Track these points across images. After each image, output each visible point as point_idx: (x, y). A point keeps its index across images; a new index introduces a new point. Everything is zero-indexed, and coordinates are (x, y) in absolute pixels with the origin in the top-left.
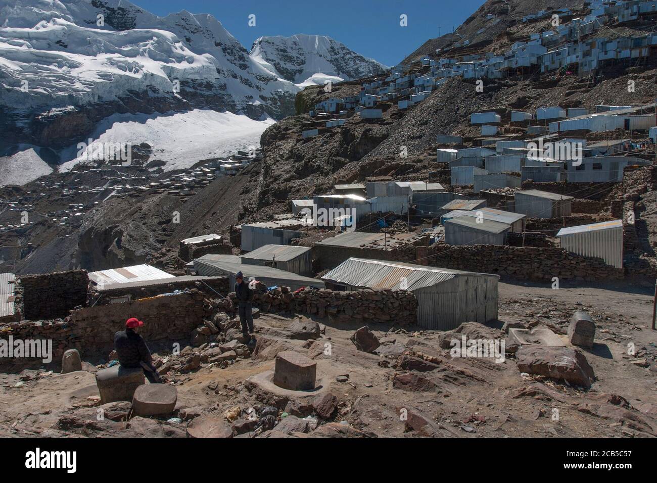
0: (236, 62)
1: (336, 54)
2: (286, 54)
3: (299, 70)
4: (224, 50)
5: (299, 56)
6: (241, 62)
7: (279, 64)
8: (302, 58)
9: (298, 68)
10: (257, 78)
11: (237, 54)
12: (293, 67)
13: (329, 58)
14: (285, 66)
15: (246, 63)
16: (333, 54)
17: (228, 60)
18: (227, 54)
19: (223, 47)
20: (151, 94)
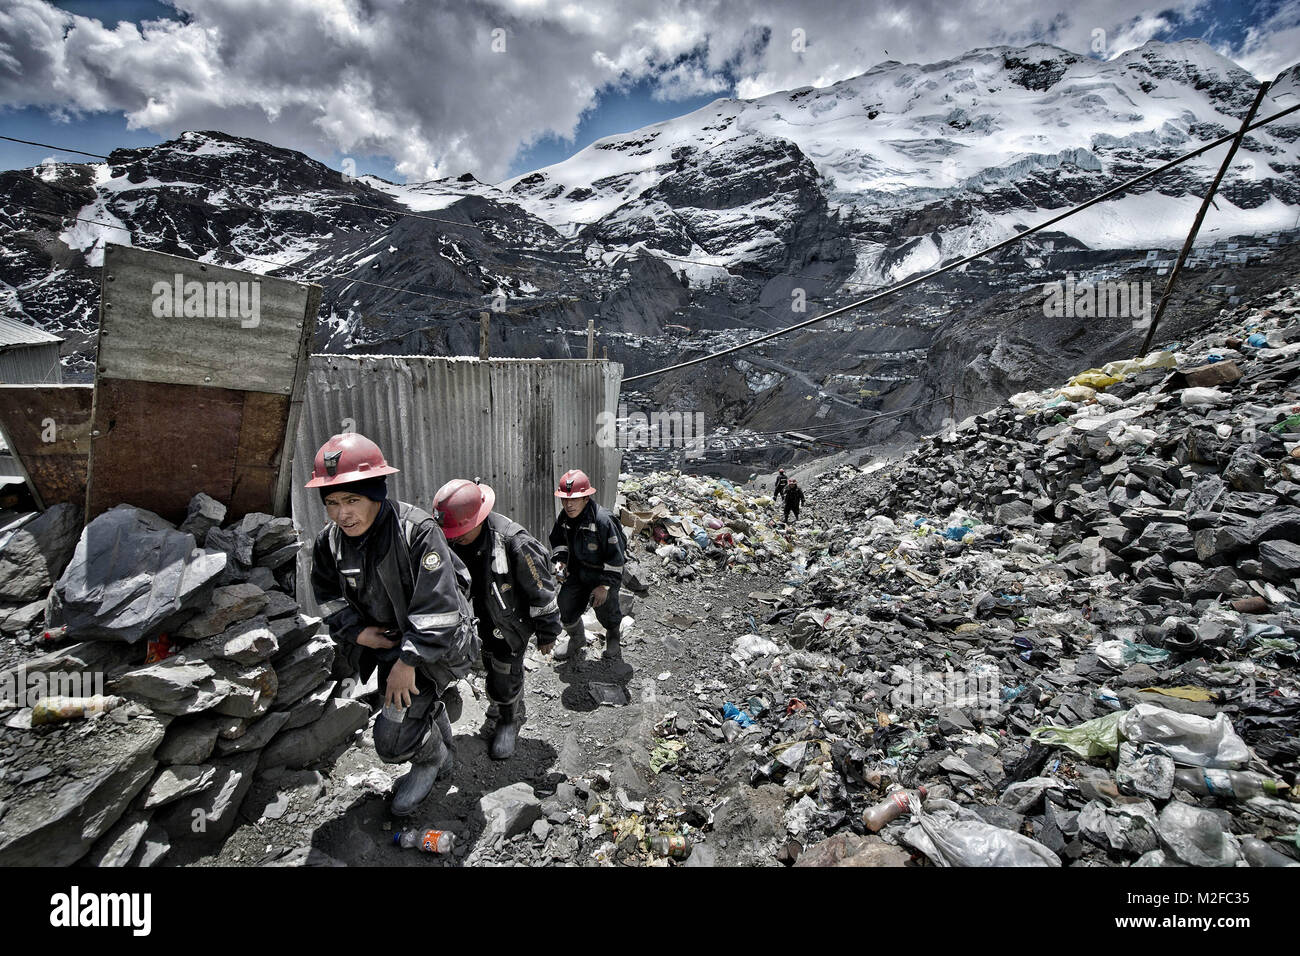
0: (1233, 110)
11: (1239, 96)
17: (1217, 109)
18: (1217, 99)
19: (1213, 88)
20: (1065, 175)
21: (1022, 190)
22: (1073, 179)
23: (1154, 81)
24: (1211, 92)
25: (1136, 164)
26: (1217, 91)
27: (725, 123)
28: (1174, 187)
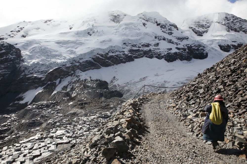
0: (166, 31)
1: (228, 20)
2: (199, 24)
3: (206, 31)
4: (161, 27)
5: (206, 24)
6: (169, 31)
7: (195, 29)
8: (208, 25)
9: (206, 30)
10: (177, 38)
11: (168, 28)
12: (203, 30)
13: (224, 23)
14: (198, 30)
15: (172, 31)
16: (226, 20)
17: (162, 31)
18: (162, 28)
19: (161, 25)
20: (110, 54)
21: (95, 61)
22: (113, 56)
23: (146, 22)
24: (161, 26)
25: (138, 48)
26: (162, 26)
27: (20, 30)
28: (150, 55)
